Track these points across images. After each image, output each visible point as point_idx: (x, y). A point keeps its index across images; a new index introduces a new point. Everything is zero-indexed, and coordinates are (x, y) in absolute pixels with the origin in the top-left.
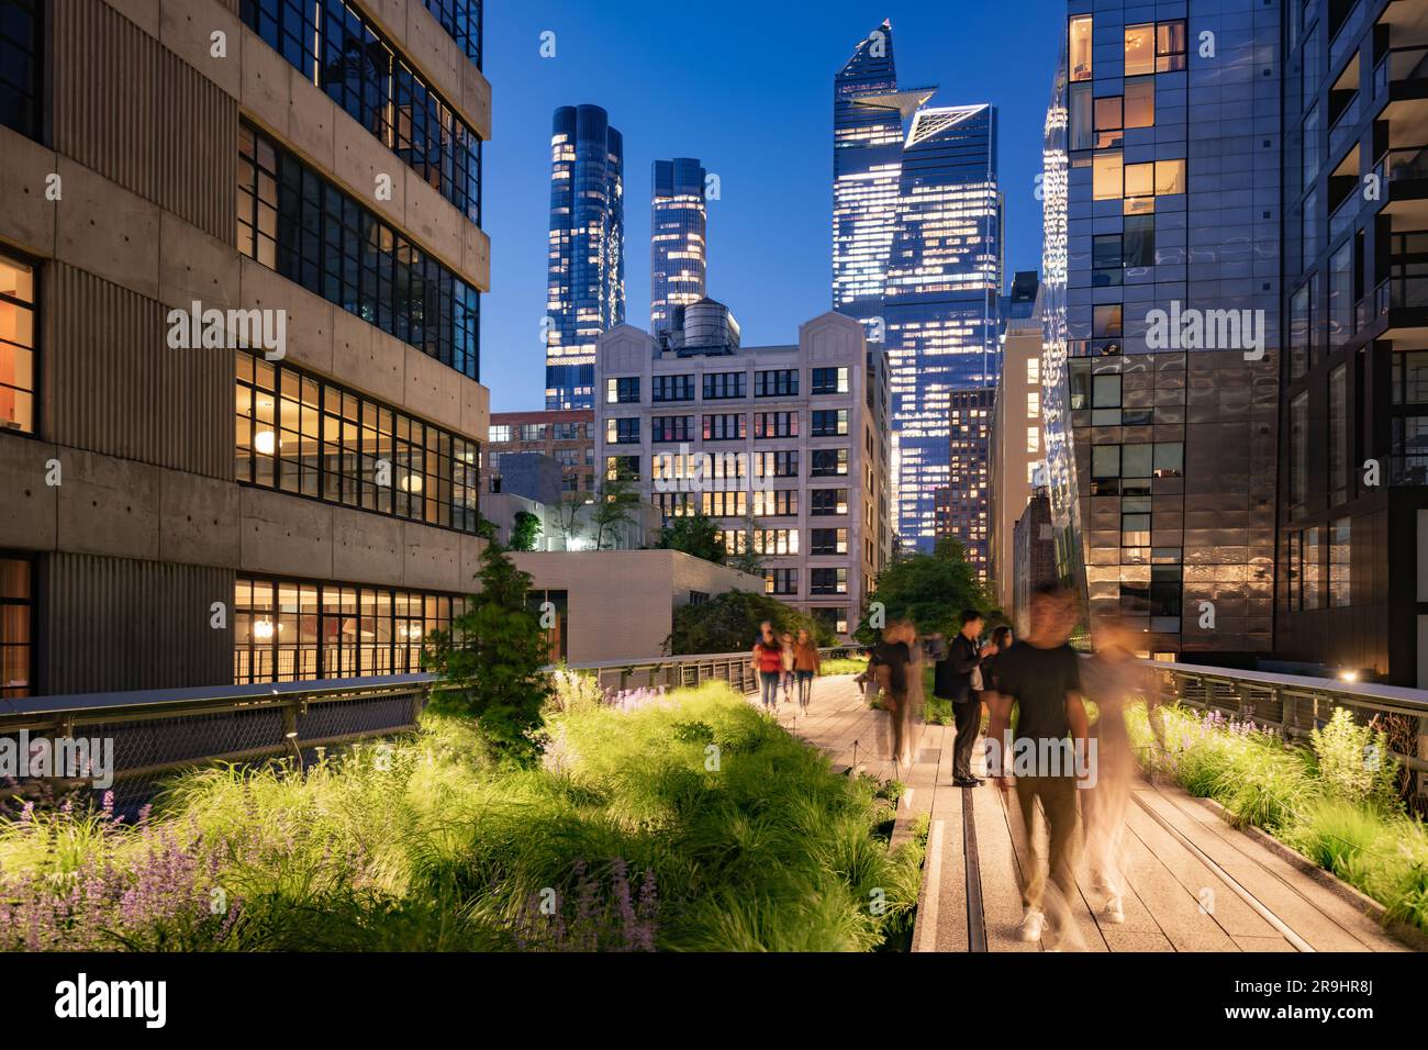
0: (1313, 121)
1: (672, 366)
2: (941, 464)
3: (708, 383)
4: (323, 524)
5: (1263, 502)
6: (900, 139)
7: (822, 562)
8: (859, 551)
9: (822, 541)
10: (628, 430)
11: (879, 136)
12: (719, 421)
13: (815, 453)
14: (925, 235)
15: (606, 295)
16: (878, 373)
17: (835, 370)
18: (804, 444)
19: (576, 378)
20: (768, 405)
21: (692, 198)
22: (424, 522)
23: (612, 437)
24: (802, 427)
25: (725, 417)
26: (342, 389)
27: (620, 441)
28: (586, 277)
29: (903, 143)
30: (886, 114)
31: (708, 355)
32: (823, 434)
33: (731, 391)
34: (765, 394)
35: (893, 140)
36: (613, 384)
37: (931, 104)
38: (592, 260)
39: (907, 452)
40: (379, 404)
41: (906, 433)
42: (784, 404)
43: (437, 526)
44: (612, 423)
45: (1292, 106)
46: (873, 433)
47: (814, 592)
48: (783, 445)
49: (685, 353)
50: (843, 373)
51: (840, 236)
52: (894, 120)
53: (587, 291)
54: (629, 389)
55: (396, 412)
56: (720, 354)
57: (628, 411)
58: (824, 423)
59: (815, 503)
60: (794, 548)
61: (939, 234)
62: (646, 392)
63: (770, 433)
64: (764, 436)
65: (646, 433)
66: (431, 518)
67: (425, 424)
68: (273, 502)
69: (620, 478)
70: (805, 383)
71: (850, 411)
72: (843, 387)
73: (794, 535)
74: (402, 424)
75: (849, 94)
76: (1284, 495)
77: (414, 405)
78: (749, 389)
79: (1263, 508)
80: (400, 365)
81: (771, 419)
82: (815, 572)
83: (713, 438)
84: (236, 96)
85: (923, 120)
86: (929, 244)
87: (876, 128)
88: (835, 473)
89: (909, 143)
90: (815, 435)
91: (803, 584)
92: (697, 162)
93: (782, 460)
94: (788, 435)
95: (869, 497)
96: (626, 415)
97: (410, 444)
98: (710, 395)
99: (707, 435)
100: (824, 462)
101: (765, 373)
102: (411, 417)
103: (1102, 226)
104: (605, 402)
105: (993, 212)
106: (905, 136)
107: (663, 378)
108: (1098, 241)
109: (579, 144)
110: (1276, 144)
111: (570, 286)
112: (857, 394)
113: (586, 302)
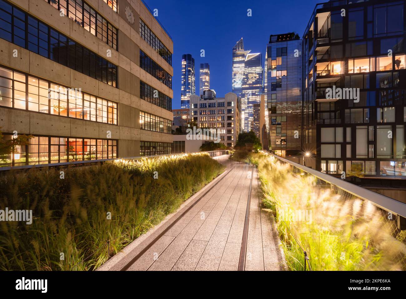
0: (307, 64)
1: (203, 101)
2: (252, 117)
3: (209, 104)
4: (151, 134)
5: (299, 126)
6: (245, 59)
7: (229, 135)
8: (235, 133)
9: (229, 131)
10: (195, 113)
11: (240, 59)
12: (211, 111)
13: (228, 116)
14: (249, 76)
15: (192, 87)
16: (239, 102)
17: (231, 102)
18: (226, 115)
19: (186, 102)
20: (219, 108)
21: (207, 70)
22: (164, 133)
23: (193, 114)
24: (226, 112)
25: (212, 110)
26: (153, 115)
27: (194, 115)
28: (188, 84)
29: (245, 60)
30: (242, 55)
31: (209, 100)
32: (229, 113)
33: (213, 106)
34: (219, 106)
35: (243, 59)
36: (193, 105)
37: (250, 53)
38: (189, 81)
39: (246, 115)
40: (158, 116)
41: (246, 111)
42: (222, 108)
43: (166, 133)
44: (193, 111)
45: (304, 61)
46: (238, 113)
47: (228, 140)
48: (222, 115)
49: (205, 99)
50: (233, 103)
51: (234, 77)
52: (243, 56)
53: (188, 87)
54: (196, 106)
55: (160, 117)
56: (211, 99)
57: (196, 109)
58: (229, 111)
59: (228, 125)
60: (224, 133)
61: (252, 76)
62: (198, 106)
63: (220, 113)
64: (219, 114)
65: (199, 113)
66: (165, 132)
67: (164, 119)
68: (144, 131)
69: (194, 121)
70: (226, 105)
71: (234, 109)
72: (233, 105)
73: (224, 131)
74: (161, 119)
75: (235, 51)
76: (303, 125)
77: (163, 116)
78: (216, 106)
79: (299, 127)
80: (161, 111)
81: (220, 111)
82: (228, 137)
83: (210, 114)
84: (139, 77)
85: (248, 56)
86: (249, 78)
87: (240, 57)
88: (231, 120)
89: (246, 60)
90: (228, 113)
91: (226, 139)
92: (208, 64)
93: (222, 117)
94: (223, 113)
95: (237, 124)
96: (195, 110)
97: (162, 122)
98: (209, 106)
99: (209, 113)
100: (229, 118)
101: (219, 103)
102: (162, 118)
103: (273, 81)
104: (191, 108)
105: (261, 72)
106: (245, 58)
107: (201, 104)
108: (272, 83)
109: (187, 61)
110: (302, 68)
111: (185, 86)
112: (235, 106)
113: (188, 89)
